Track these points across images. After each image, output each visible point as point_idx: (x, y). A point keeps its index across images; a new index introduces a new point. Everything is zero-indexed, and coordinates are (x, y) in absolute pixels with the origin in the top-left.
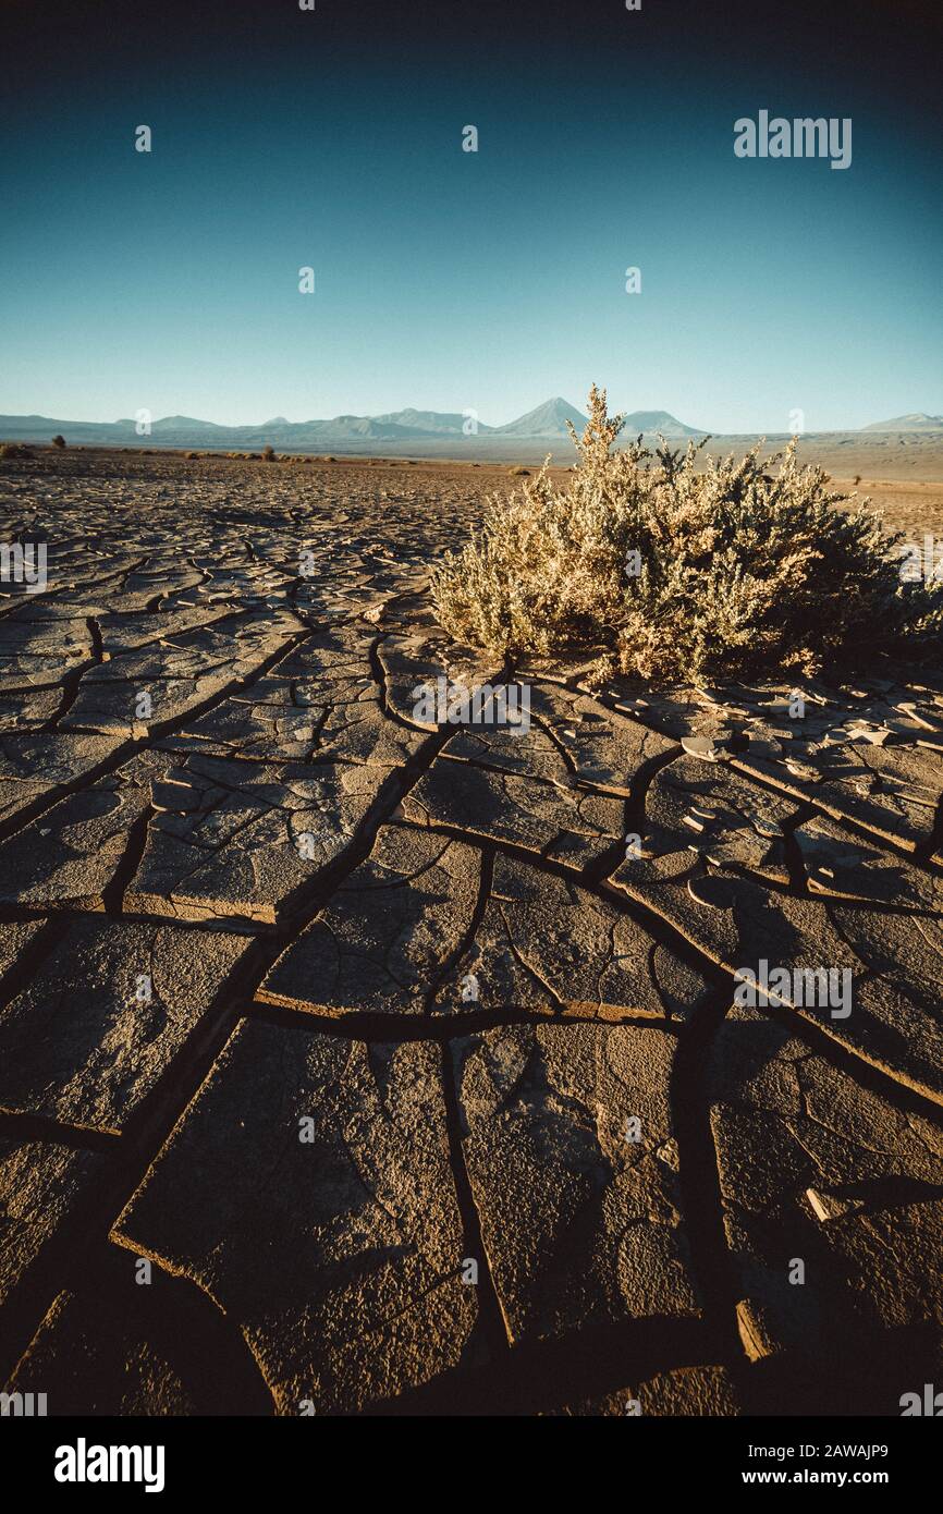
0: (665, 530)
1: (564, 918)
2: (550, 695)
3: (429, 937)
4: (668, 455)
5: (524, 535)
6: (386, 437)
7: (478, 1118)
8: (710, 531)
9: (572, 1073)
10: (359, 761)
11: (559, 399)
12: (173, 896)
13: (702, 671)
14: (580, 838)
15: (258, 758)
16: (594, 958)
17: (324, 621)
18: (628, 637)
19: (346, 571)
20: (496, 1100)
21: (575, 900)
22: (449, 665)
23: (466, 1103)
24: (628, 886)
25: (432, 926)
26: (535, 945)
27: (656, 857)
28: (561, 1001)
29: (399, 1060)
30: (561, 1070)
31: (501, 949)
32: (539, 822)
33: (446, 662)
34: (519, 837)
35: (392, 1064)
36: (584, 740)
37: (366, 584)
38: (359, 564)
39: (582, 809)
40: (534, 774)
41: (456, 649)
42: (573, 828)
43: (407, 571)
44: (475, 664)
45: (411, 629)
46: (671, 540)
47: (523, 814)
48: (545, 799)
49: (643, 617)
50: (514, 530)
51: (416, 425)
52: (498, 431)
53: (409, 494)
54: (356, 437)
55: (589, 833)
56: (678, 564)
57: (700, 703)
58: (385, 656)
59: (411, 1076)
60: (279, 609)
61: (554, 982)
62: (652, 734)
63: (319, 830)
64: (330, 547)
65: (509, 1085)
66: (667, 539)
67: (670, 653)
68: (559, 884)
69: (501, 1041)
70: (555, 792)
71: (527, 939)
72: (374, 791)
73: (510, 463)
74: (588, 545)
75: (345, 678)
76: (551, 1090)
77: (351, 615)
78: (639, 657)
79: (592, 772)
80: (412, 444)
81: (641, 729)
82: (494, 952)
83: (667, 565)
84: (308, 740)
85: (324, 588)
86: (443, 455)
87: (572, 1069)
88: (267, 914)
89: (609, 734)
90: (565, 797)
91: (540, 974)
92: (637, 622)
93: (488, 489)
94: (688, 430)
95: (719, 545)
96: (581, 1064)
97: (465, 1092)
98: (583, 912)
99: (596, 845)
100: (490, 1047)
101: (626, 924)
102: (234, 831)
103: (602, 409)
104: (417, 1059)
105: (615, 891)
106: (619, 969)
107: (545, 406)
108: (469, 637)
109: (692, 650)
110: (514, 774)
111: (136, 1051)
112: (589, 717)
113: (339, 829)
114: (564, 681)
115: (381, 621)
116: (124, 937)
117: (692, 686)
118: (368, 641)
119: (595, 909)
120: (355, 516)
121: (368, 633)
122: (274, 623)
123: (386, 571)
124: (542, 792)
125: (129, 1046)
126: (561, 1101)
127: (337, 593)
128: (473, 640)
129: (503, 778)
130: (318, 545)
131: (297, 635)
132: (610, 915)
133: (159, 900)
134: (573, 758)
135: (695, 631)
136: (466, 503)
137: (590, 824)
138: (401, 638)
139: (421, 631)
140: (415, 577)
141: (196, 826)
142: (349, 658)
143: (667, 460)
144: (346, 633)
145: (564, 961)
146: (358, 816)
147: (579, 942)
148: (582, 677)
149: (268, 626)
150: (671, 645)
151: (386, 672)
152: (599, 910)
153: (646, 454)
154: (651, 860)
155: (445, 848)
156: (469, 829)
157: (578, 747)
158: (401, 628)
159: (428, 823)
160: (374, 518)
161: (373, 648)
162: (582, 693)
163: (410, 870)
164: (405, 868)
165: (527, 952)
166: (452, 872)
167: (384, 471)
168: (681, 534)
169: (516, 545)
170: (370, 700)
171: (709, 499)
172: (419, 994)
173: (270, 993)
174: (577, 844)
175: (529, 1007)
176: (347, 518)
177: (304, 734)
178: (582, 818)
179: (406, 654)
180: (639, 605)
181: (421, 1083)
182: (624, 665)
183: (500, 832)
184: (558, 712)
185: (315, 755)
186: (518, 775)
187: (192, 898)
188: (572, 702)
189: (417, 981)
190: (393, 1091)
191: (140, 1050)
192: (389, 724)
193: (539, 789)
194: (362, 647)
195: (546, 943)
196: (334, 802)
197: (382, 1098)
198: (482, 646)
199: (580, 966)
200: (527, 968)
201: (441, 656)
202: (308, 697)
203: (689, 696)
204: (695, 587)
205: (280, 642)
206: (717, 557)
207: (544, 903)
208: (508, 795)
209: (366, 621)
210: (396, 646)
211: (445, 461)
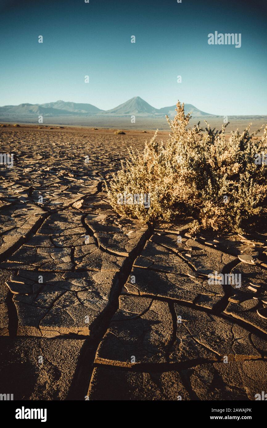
0: (216, 164)
1: (211, 327)
2: (174, 239)
3: (157, 337)
4: (210, 130)
5: (150, 167)
6: (47, 115)
7: (201, 395)
8: (237, 165)
9: (232, 378)
10: (97, 270)
11: (139, 98)
12: (40, 327)
13: (239, 227)
14: (207, 297)
15: (49, 270)
16: (227, 340)
17: (53, 208)
18: (205, 212)
19: (53, 184)
20: (206, 388)
21: (213, 320)
22: (122, 227)
23: (195, 390)
24: (233, 313)
25: (157, 332)
26: (202, 337)
27: (240, 302)
28: (219, 355)
29: (164, 379)
30: (228, 377)
31: (189, 339)
32: (187, 291)
33: (120, 226)
34: (181, 297)
35: (161, 380)
36: (195, 258)
37: (65, 190)
38: (58, 180)
39: (204, 286)
40: (178, 273)
41: (123, 220)
42: (203, 293)
43: (84, 183)
44: (134, 226)
45: (97, 211)
46: (219, 168)
47: (179, 289)
48: (187, 282)
49: (212, 203)
50: (146, 164)
51: (63, 109)
52: (107, 112)
53: (67, 144)
54: (31, 114)
55: (210, 295)
56: (224, 178)
57: (242, 241)
58: (91, 224)
59: (170, 383)
60: (28, 203)
61: (215, 349)
62: (224, 254)
63: (92, 298)
64: (39, 172)
65: (210, 383)
66: (217, 168)
67: (225, 219)
68: (205, 314)
69: (201, 369)
70: (190, 279)
71: (198, 335)
72: (110, 281)
73: (114, 128)
74: (183, 171)
75: (75, 234)
76: (226, 384)
77: (65, 205)
78: (212, 221)
79: (203, 271)
80: (61, 118)
81: (219, 253)
82: (186, 340)
83: (219, 179)
84: (70, 262)
85: (45, 192)
86: (78, 124)
87: (231, 377)
88: (86, 331)
89: (206, 255)
90: (195, 281)
91: (208, 347)
92: (210, 205)
93: (107, 142)
94: (203, 113)
95: (242, 170)
96: (235, 375)
97: (193, 387)
98: (218, 324)
99: (214, 299)
100: (197, 372)
101: (236, 327)
102: (54, 301)
103: (182, 111)
104: (171, 377)
105: (227, 316)
106: (238, 343)
107: (131, 100)
108: (128, 214)
109: (235, 217)
110: (169, 273)
111: (53, 383)
112: (194, 248)
113: (101, 298)
114: (178, 233)
115: (81, 208)
116: (26, 344)
117: (237, 233)
118: (79, 217)
119: (223, 322)
120: (46, 156)
121: (78, 214)
122: (28, 210)
123: (73, 184)
124: (184, 279)
125: (49, 382)
126: (231, 387)
127: (53, 195)
128: (130, 215)
129: (165, 275)
130: (33, 171)
131: (43, 215)
132: (229, 324)
133: (34, 329)
134: (193, 265)
135: (235, 208)
136: (98, 149)
137: (210, 291)
138: (94, 215)
139: (103, 212)
140: (89, 187)
141: (35, 299)
142: (73, 226)
143: (210, 133)
144: (66, 214)
145: (216, 342)
146: (107, 292)
147: (219, 335)
148: (187, 231)
149: (25, 211)
150: (225, 215)
151: (94, 231)
152: (224, 322)
153: (201, 130)
154: (239, 304)
155: (151, 303)
156: (158, 295)
157: (194, 261)
158: (92, 211)
159: (139, 294)
160: (55, 157)
161: (82, 220)
162: (188, 238)
163: (139, 312)
164: (137, 311)
165: (200, 339)
166: (157, 312)
167: (48, 132)
168: (224, 166)
169: (146, 171)
170: (91, 244)
171: (235, 151)
172: (162, 356)
173: (102, 359)
174: (206, 299)
175: (208, 358)
176: (41, 157)
177: (67, 259)
178: (205, 289)
179: (100, 223)
180: (208, 198)
181: (175, 385)
182: (204, 224)
183: (173, 296)
184: (179, 247)
185: (76, 268)
186: (171, 273)
187: (49, 327)
188: (185, 242)
189: (159, 352)
190: (165, 389)
191: (55, 383)
192: (104, 254)
193: (183, 278)
194: (77, 220)
195: (206, 336)
196: (94, 287)
197: (162, 390)
198: (136, 218)
199: (223, 343)
200: (202, 345)
201: (117, 223)
202: (60, 243)
203: (236, 238)
204: (232, 189)
205: (36, 219)
206: (241, 176)
207: (201, 322)
208: (170, 281)
209: (74, 208)
210: (93, 219)
211: (80, 127)
